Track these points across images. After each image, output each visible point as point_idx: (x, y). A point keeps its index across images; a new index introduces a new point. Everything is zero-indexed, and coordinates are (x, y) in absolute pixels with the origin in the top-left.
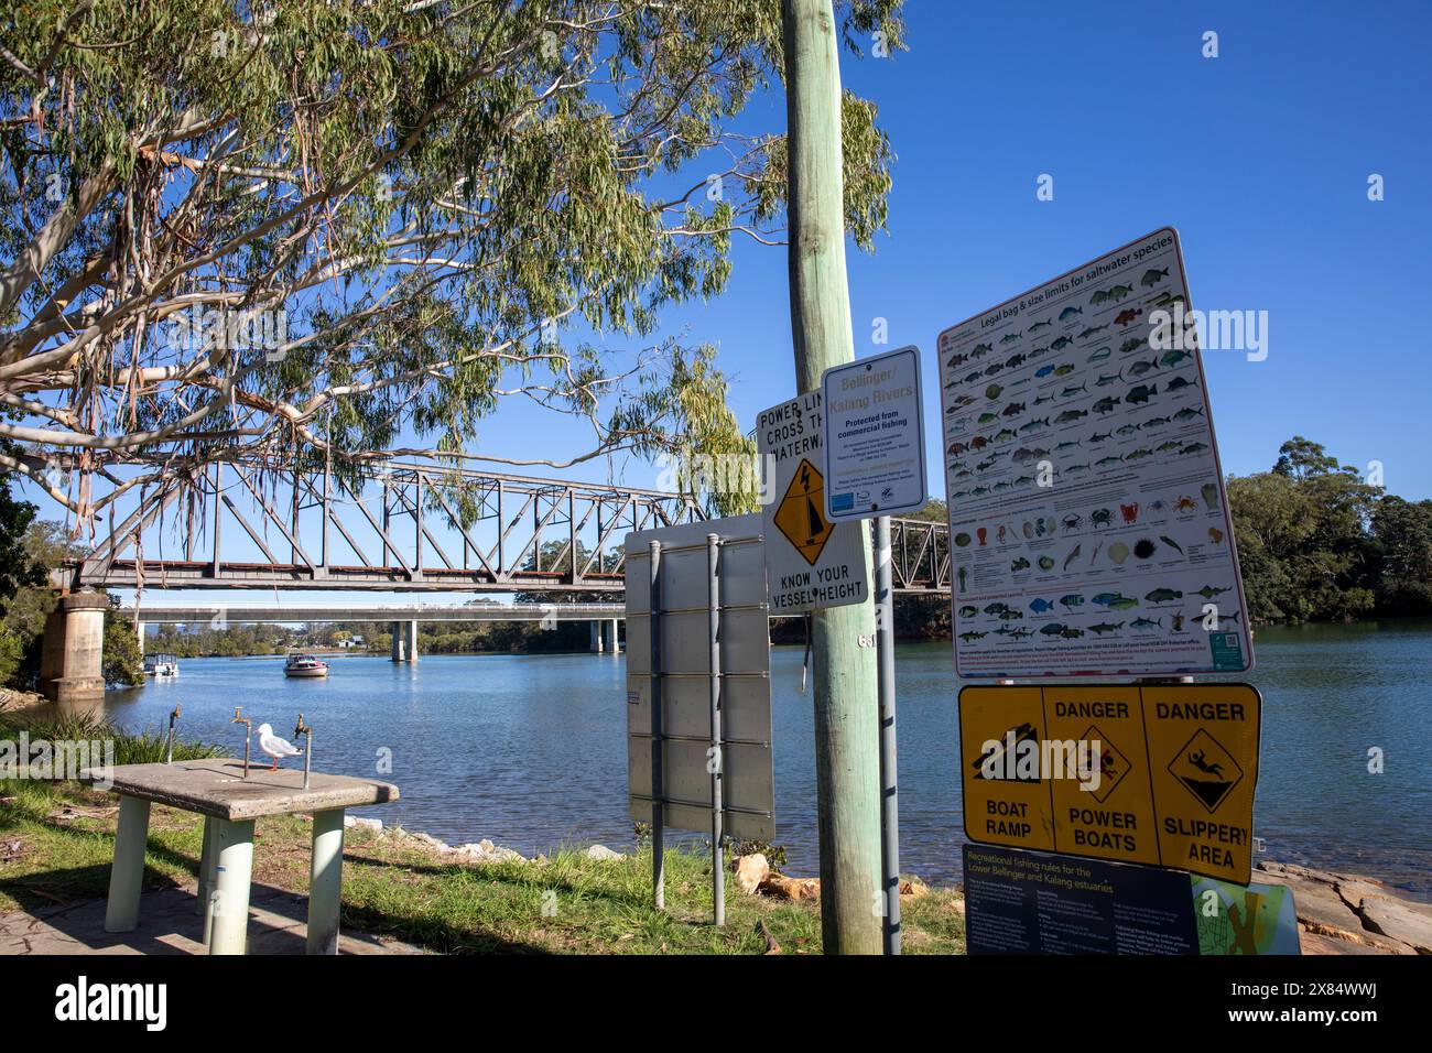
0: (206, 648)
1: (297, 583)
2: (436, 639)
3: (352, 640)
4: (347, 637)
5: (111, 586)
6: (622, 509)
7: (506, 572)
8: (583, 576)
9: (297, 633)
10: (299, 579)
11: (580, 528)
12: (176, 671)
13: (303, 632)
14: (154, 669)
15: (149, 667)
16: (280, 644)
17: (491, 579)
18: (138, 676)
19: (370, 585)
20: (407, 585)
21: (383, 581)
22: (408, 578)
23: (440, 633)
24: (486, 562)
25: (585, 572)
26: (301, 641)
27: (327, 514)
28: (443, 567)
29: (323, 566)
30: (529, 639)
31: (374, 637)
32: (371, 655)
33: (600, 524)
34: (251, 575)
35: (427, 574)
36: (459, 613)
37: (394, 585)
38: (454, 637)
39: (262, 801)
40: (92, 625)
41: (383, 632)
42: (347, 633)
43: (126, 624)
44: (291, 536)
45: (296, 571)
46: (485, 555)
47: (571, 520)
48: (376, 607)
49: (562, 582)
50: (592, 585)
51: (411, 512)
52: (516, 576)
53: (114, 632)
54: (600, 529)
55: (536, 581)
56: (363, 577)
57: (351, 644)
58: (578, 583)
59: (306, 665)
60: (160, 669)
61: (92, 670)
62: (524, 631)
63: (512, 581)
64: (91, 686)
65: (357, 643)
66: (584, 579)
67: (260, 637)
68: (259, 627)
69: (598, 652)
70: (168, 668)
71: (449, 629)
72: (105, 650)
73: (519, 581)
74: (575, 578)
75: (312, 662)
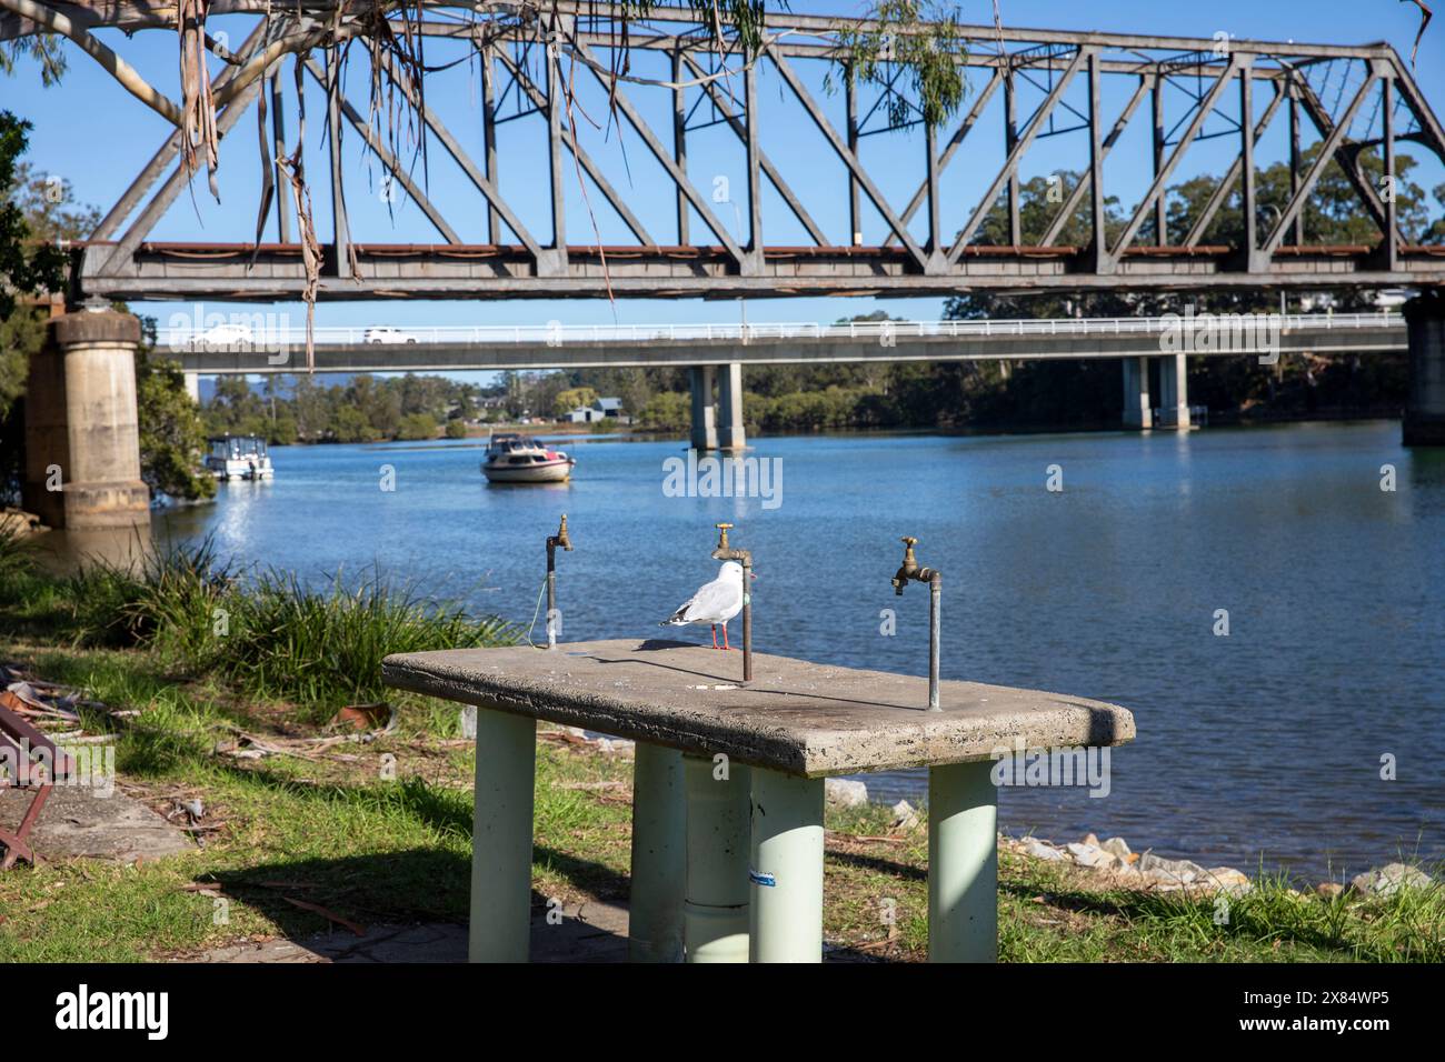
0: (311, 425)
1: (503, 285)
2: (774, 403)
3: (597, 407)
4: (587, 400)
5: (138, 296)
6: (1211, 92)
7: (946, 251)
8: (1119, 253)
9: (485, 393)
10: (506, 274)
11: (1109, 142)
12: (266, 471)
13: (498, 391)
14: (224, 468)
15: (217, 464)
16: (453, 416)
17: (912, 266)
18: (202, 480)
19: (654, 285)
20: (731, 284)
21: (681, 276)
22: (733, 268)
23: (784, 390)
24: (901, 229)
25: (1124, 245)
26: (493, 409)
27: (557, 132)
28: (807, 243)
29: (554, 246)
30: (978, 401)
31: (645, 399)
32: (638, 437)
33: (1157, 132)
34: (411, 269)
35: (775, 257)
36: (829, 345)
37: (704, 284)
38: (814, 398)
39: (864, 734)
40: (113, 377)
41: (663, 389)
42: (587, 391)
43: (171, 375)
44: (484, 181)
45: (501, 258)
46: (896, 210)
47: (1091, 124)
48: (654, 335)
49: (1070, 270)
50: (1142, 273)
51: (732, 121)
52: (967, 258)
53: (149, 390)
54: (1159, 143)
55: (1012, 268)
56: (638, 269)
57: (597, 416)
58: (1109, 271)
59: (526, 459)
60: (236, 466)
61: (124, 468)
62: (968, 382)
63: (959, 269)
64: (123, 499)
65: (610, 413)
66: (1122, 260)
67: (413, 401)
68: (410, 381)
69: (1141, 428)
70: (252, 467)
71: (800, 382)
72: (143, 429)
73: (974, 268)
74: (1104, 260)
75: (538, 452)
